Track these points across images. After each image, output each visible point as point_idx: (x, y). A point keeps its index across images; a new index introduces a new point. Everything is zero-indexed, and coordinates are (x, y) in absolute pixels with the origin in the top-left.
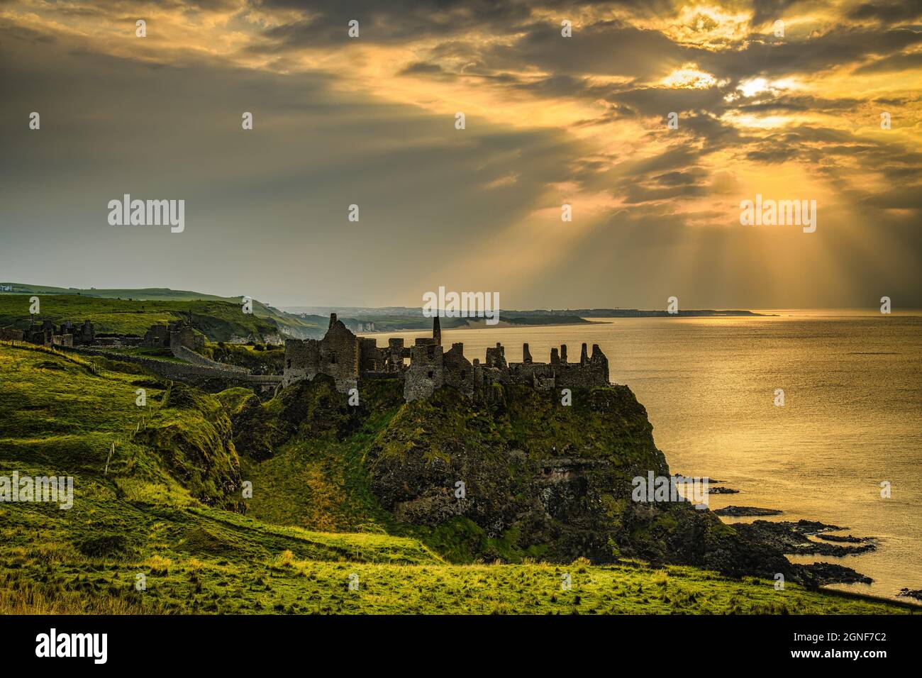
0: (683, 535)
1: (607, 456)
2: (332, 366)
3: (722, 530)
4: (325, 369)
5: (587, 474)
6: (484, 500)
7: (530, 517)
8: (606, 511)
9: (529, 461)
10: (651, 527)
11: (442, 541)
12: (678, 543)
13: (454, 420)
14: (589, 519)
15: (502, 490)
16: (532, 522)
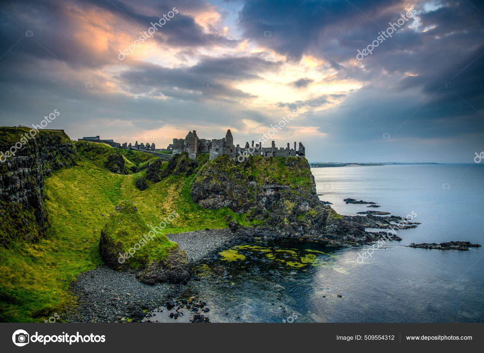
0: (318, 218)
1: (289, 184)
2: (188, 149)
3: (335, 216)
4: (186, 150)
5: (280, 192)
6: (235, 201)
7: (256, 209)
8: (286, 207)
9: (257, 186)
10: (306, 215)
11: (214, 216)
12: (316, 221)
13: (225, 168)
14: (279, 210)
15: (243, 197)
16: (256, 211)
